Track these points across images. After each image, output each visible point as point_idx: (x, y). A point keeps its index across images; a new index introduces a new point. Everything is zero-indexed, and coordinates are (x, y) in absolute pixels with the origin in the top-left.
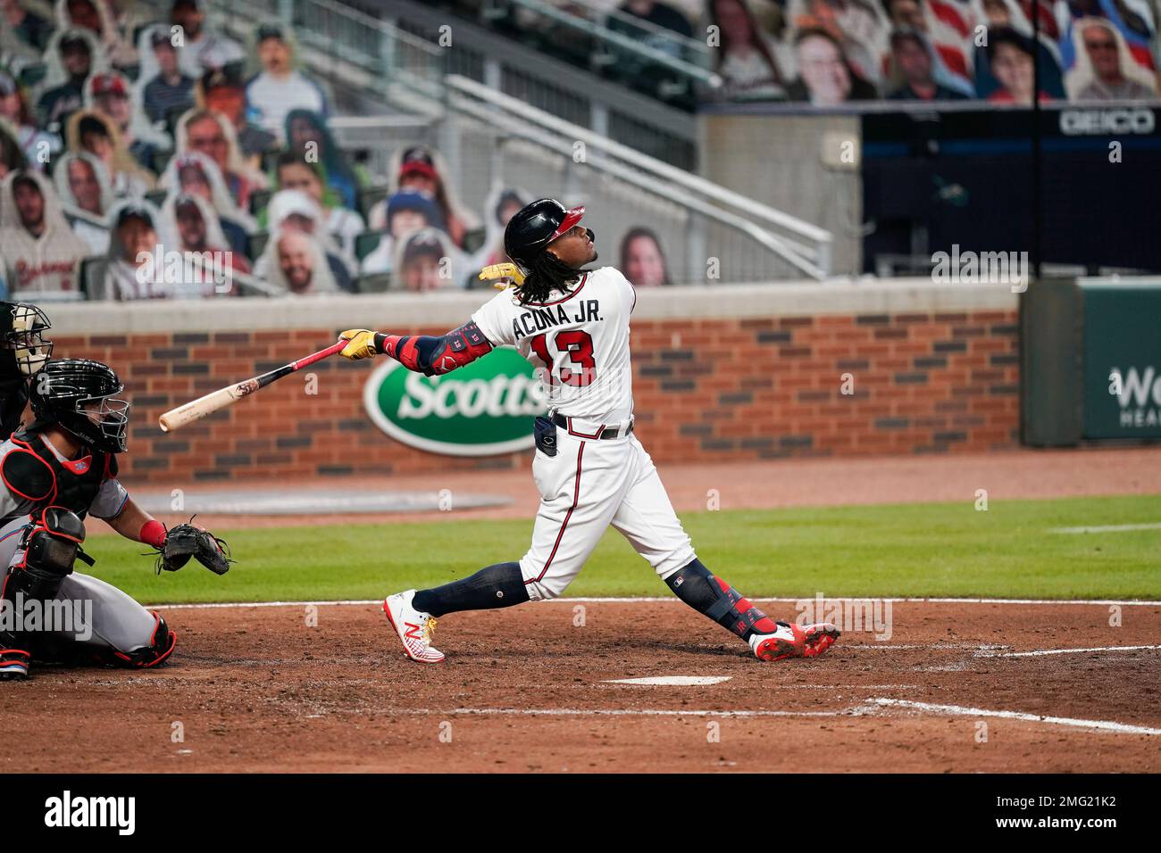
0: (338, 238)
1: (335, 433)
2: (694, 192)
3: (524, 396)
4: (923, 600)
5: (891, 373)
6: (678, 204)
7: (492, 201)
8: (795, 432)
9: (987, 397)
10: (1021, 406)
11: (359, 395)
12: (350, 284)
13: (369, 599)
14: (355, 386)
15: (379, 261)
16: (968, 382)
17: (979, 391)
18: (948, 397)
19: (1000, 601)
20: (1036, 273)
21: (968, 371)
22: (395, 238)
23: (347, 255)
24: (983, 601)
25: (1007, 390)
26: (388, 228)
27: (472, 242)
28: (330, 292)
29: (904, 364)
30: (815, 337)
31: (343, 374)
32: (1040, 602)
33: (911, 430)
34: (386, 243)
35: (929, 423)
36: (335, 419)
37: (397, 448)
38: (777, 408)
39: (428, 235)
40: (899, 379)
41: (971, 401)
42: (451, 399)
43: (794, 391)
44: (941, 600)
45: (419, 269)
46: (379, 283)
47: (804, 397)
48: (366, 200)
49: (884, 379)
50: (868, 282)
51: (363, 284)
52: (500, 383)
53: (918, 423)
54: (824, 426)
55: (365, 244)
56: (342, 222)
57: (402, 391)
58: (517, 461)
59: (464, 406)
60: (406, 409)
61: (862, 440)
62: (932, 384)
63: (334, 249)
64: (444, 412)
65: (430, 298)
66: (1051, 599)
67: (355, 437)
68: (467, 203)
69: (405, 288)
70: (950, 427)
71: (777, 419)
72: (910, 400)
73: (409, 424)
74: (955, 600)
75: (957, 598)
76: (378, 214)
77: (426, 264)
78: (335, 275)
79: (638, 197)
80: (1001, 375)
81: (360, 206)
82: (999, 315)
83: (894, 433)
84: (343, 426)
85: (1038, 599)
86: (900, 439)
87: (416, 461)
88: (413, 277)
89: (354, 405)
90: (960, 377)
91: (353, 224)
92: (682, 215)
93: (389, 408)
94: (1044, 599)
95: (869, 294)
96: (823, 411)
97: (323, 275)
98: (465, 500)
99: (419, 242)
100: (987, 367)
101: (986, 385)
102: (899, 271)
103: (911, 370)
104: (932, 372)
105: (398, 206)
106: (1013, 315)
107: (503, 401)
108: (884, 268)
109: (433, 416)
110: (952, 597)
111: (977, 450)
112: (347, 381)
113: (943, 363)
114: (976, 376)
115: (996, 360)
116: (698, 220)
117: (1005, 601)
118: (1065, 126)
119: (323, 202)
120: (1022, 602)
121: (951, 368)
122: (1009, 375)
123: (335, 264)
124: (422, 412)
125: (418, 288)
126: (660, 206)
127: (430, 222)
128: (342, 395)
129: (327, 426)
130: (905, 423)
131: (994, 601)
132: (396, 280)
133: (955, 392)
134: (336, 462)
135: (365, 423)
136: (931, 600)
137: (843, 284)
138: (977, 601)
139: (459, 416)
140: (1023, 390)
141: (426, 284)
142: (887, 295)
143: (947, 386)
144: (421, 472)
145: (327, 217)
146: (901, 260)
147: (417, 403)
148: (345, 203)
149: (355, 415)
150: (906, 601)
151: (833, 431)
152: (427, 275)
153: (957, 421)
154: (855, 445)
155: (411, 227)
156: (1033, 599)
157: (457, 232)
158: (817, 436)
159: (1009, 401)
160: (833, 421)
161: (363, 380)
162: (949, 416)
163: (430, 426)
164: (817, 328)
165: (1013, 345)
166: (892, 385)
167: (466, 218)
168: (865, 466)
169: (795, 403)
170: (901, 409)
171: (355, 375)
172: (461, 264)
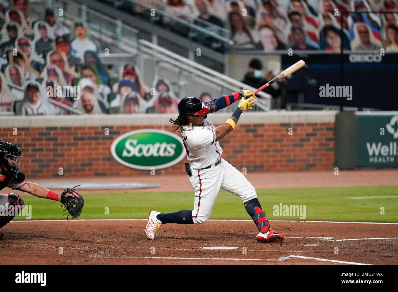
0: (102, 95)
1: (101, 162)
2: (223, 80)
3: (165, 150)
5: (291, 143)
6: (219, 85)
7: (155, 83)
8: (258, 163)
9: (324, 152)
10: (336, 155)
11: (109, 149)
12: (106, 111)
14: (108, 146)
15: (115, 103)
16: (318, 147)
17: (321, 150)
18: (310, 152)
19: (330, 222)
20: (341, 110)
21: (318, 143)
22: (122, 95)
23: (105, 101)
24: (324, 222)
25: (331, 150)
26: (119, 92)
27: (148, 97)
28: (99, 113)
29: (295, 140)
30: (265, 131)
31: (104, 141)
32: (344, 222)
33: (298, 163)
34: (118, 97)
35: (304, 161)
36: (100, 157)
37: (122, 167)
38: (252, 155)
39: (133, 94)
40: (294, 146)
41: (318, 153)
42: (140, 151)
43: (258, 149)
44: (310, 221)
45: (130, 106)
46: (116, 111)
47: (261, 151)
48: (112, 82)
49: (289, 146)
50: (283, 112)
51: (110, 111)
52: (157, 145)
53: (300, 161)
54: (268, 161)
55: (111, 97)
56: (103, 89)
57: (124, 147)
58: (163, 172)
59: (145, 153)
60: (125, 154)
61: (281, 166)
62: (305, 147)
63: (101, 99)
64: (138, 155)
65: (133, 116)
66: (347, 221)
67: (107, 163)
68: (146, 83)
69: (125, 112)
70: (311, 162)
71: (252, 158)
72: (297, 153)
73: (126, 159)
74: (315, 222)
75: (315, 221)
76: (116, 87)
77: (132, 104)
78: (101, 108)
79: (205, 82)
80: (329, 145)
81: (109, 83)
82: (328, 124)
83: (292, 164)
84: (103, 159)
85: (343, 221)
86: (294, 166)
87: (128, 172)
88: (128, 109)
89: (107, 152)
90: (315, 145)
91: (107, 90)
92: (220, 89)
93: (119, 153)
94: (345, 221)
95: (284, 116)
96: (268, 156)
97: (97, 107)
99: (130, 96)
100: (324, 142)
101: (324, 148)
102: (294, 108)
103: (298, 142)
104: (305, 143)
105: (123, 84)
106: (333, 124)
107: (158, 151)
108: (289, 107)
109: (134, 156)
110: (314, 221)
111: (320, 170)
112: (105, 144)
113: (309, 140)
114: (320, 145)
115: (327, 139)
116: (225, 90)
117: (332, 222)
118: (351, 59)
119: (97, 82)
120: (338, 222)
121: (312, 142)
122: (331, 144)
123: (101, 104)
124: (130, 155)
125: (130, 112)
126: (212, 85)
127: (133, 90)
128: (103, 149)
129: (98, 159)
130: (295, 161)
131: (328, 222)
132: (122, 109)
133: (313, 150)
134: (101, 172)
135: (111, 158)
136: (306, 221)
137: (275, 113)
138: (322, 222)
139: (143, 156)
140: (336, 150)
141: (132, 111)
142: (290, 117)
143: (310, 148)
144: (130, 175)
145: (98, 88)
146: (294, 104)
147: (129, 152)
148: (104, 83)
149: (108, 156)
151: (271, 163)
152: (133, 108)
153: (313, 160)
154: (278, 168)
155: (127, 91)
156: (341, 221)
157: (143, 93)
158: (266, 165)
159: (332, 153)
160: (271, 159)
161: (111, 144)
162: (311, 159)
163: (133, 160)
164: (266, 128)
165: (333, 134)
166: (291, 148)
167: (145, 88)
168: (281, 175)
169: (258, 153)
170: (294, 156)
171: (108, 142)
172: (144, 104)
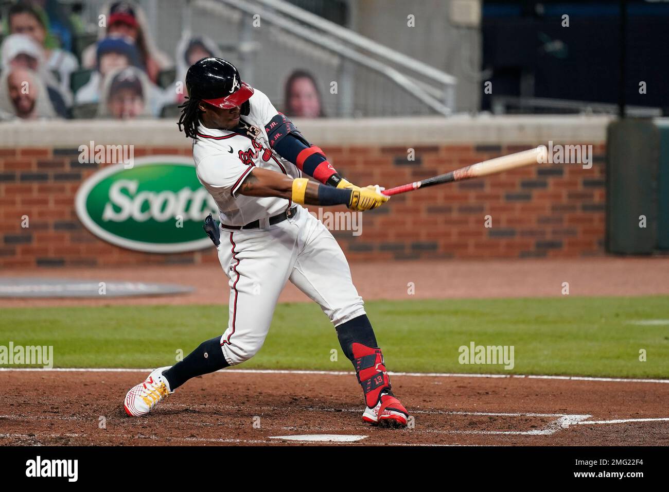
0: (56, 74)
1: (51, 232)
2: (345, 42)
3: (205, 205)
4: (523, 376)
5: (502, 192)
6: (333, 52)
7: (182, 47)
8: (423, 239)
9: (579, 213)
10: (607, 220)
11: (71, 202)
12: (66, 111)
13: (76, 368)
14: (68, 194)
15: (89, 94)
16: (565, 200)
17: (572, 208)
18: (548, 213)
19: (586, 379)
20: (622, 114)
21: (564, 192)
22: (103, 76)
23: (64, 88)
24: (573, 378)
25: (595, 208)
26: (98, 67)
27: (165, 79)
28: (49, 118)
29: (513, 185)
30: (441, 162)
31: (59, 184)
32: (618, 380)
33: (517, 239)
34: (95, 79)
35: (532, 233)
36: (51, 221)
37: (101, 245)
38: (409, 219)
39: (130, 73)
40: (509, 197)
41: (566, 216)
42: (145, 207)
43: (423, 206)
44: (539, 377)
45: (122, 101)
46: (89, 112)
47: (431, 210)
48: (80, 44)
49: (497, 197)
50: (485, 119)
51: (76, 112)
52: (185, 194)
53: (523, 233)
54: (447, 234)
55: (78, 80)
56: (60, 61)
57: (107, 199)
58: (198, 258)
59: (156, 212)
60: (109, 214)
61: (478, 246)
62: (535, 202)
63: (53, 83)
64: (139, 216)
65: (131, 124)
66: (627, 377)
67: (67, 235)
68: (161, 48)
69: (110, 116)
70: (549, 237)
71: (409, 227)
72: (517, 214)
73: (111, 226)
74: (550, 377)
75: (552, 375)
76: (89, 56)
77: (127, 95)
78: (54, 104)
79: (300, 45)
80: (591, 196)
81: (75, 47)
83: (503, 241)
84: (57, 226)
85: (616, 377)
86: (509, 246)
87: (116, 256)
88: (116, 107)
89: (67, 209)
90: (558, 196)
91: (69, 63)
92: (335, 61)
93: (95, 212)
94: (622, 377)
95: (486, 128)
96: (448, 222)
97: (44, 104)
98: (154, 288)
99: (122, 79)
100: (580, 188)
101: (579, 204)
102: (510, 110)
103: (518, 190)
104: (536, 192)
105: (104, 50)
106: (602, 147)
107: (188, 208)
108: (498, 107)
109: (131, 220)
110: (548, 375)
111: (570, 256)
112: (62, 190)
113: (544, 185)
114: (571, 196)
115: (587, 184)
116: (349, 66)
117: (591, 379)
119: (45, 44)
120: (604, 380)
121: (551, 189)
122: (598, 196)
123: (54, 95)
124: (123, 216)
125: (121, 116)
126: (318, 53)
127: (131, 62)
128: (57, 202)
129: (45, 226)
130: (512, 233)
131: (581, 378)
132: (103, 109)
133: (554, 208)
134: (51, 255)
135: (75, 225)
136: (530, 377)
137: (464, 119)
138: (568, 378)
139: (152, 220)
140: (608, 208)
141: (127, 113)
142: (500, 129)
143: (547, 203)
144: (119, 265)
145: (48, 57)
146: (513, 100)
147: (118, 209)
148: (63, 46)
149: (68, 218)
150: (511, 377)
151: (454, 239)
152: (128, 106)
153: (555, 232)
154: (471, 250)
155: (115, 66)
156: (612, 378)
157: (154, 71)
158: (441, 242)
159: (597, 216)
160: (455, 230)
161: (75, 190)
162: (549, 229)
163: (128, 228)
164: (443, 155)
165: (601, 172)
166: (502, 202)
167: (161, 60)
168: (477, 267)
169: (424, 216)
170: (510, 221)
171: (68, 185)
172: (156, 97)
